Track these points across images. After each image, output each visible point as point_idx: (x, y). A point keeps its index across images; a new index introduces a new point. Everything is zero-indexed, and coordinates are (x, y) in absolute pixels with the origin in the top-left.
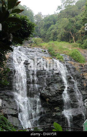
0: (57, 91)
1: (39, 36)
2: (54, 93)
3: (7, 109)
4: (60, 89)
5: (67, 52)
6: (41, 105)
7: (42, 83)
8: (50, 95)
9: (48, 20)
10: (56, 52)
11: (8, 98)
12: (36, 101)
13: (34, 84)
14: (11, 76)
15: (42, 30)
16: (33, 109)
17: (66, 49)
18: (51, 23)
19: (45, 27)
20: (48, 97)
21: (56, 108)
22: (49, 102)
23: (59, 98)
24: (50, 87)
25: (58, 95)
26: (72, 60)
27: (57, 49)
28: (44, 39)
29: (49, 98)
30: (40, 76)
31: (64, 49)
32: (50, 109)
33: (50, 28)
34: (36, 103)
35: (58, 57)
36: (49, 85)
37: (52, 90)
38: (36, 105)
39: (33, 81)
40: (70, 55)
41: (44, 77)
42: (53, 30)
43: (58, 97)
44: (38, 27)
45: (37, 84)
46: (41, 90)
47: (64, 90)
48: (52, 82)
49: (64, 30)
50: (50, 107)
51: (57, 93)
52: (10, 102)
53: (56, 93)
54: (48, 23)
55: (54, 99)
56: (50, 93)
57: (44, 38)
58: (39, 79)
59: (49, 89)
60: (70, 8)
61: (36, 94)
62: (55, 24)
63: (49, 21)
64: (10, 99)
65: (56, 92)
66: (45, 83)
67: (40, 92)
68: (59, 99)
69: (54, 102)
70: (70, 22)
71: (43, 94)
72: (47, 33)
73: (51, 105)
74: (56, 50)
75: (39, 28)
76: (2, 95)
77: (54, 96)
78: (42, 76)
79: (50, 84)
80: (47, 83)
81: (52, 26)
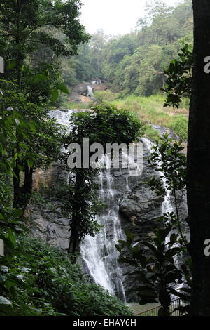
0: (150, 200)
1: (99, 78)
2: (146, 204)
3: (59, 239)
4: (157, 198)
5: (164, 120)
6: (122, 228)
7: (122, 185)
8: (138, 209)
9: (119, 45)
10: (143, 119)
11: (59, 218)
12: (112, 221)
13: (106, 188)
14: (62, 176)
15: (107, 67)
16: (107, 236)
17: (162, 114)
18: (123, 51)
19: (113, 60)
20: (135, 213)
21: (150, 234)
22: (136, 222)
23: (155, 215)
24: (138, 195)
25: (153, 209)
26: (175, 136)
27: (146, 115)
28: (111, 85)
29: (136, 215)
30: (117, 174)
31: (158, 114)
32: (140, 236)
33: (122, 63)
34: (111, 225)
35: (148, 133)
36: (135, 189)
37: (142, 200)
38: (112, 230)
39: (105, 182)
40: (171, 128)
41: (125, 174)
42: (129, 67)
43: (153, 213)
44: (96, 60)
45: (112, 188)
46: (121, 200)
47: (163, 200)
48: (141, 184)
49: (154, 70)
50: (139, 233)
51: (152, 204)
52: (64, 225)
53: (149, 205)
54: (117, 51)
55: (146, 216)
56: (139, 207)
57: (112, 82)
58: (116, 179)
59: (136, 198)
60: (164, 23)
61: (111, 207)
62: (132, 54)
63: (120, 49)
64: (62, 219)
65: (150, 203)
66: (127, 187)
67: (120, 205)
68: (156, 217)
69: (146, 222)
70: (165, 53)
71: (125, 207)
72: (117, 73)
73: (141, 228)
74: (143, 117)
75: (100, 62)
76: (47, 212)
77: (146, 211)
78: (121, 173)
79: (137, 187)
80: (130, 187)
81: (127, 58)
